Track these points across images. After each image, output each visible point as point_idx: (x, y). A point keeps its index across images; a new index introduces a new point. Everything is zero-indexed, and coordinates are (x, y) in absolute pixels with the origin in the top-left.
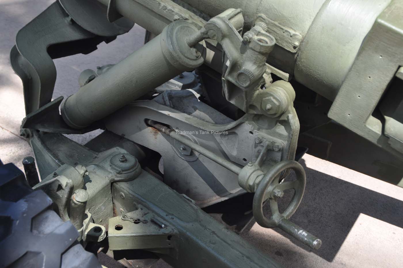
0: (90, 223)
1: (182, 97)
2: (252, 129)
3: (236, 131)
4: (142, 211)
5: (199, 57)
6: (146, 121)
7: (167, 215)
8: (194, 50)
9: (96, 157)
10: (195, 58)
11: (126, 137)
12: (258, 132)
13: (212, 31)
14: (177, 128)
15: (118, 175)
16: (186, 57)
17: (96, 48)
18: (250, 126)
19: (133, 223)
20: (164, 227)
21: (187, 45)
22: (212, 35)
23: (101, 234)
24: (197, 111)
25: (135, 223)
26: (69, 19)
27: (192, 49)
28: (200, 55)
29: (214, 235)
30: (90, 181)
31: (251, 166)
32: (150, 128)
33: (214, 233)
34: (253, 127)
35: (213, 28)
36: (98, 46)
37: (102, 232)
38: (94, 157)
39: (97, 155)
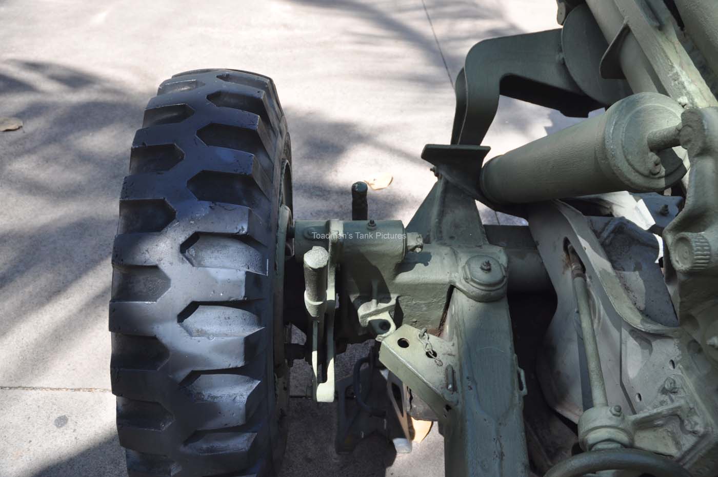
0: (386, 311)
1: (638, 240)
2: (678, 359)
3: (654, 344)
4: (452, 348)
5: (657, 176)
6: (566, 242)
7: (468, 378)
8: (654, 157)
9: (480, 246)
10: (646, 173)
11: (539, 247)
12: (682, 373)
13: (689, 129)
14: (590, 277)
15: (463, 282)
16: (628, 160)
17: (586, 116)
18: (678, 352)
19: (425, 353)
20: (450, 390)
21: (645, 142)
22: (685, 139)
23: (382, 334)
24: (637, 273)
25: (427, 354)
26: (562, 55)
27: (651, 154)
28: (663, 173)
29: (498, 460)
30: (426, 264)
31: (614, 415)
32: (564, 254)
33: (502, 455)
34: (681, 357)
35: (694, 124)
36: (591, 114)
37: (386, 333)
38: (478, 245)
39: (484, 244)
